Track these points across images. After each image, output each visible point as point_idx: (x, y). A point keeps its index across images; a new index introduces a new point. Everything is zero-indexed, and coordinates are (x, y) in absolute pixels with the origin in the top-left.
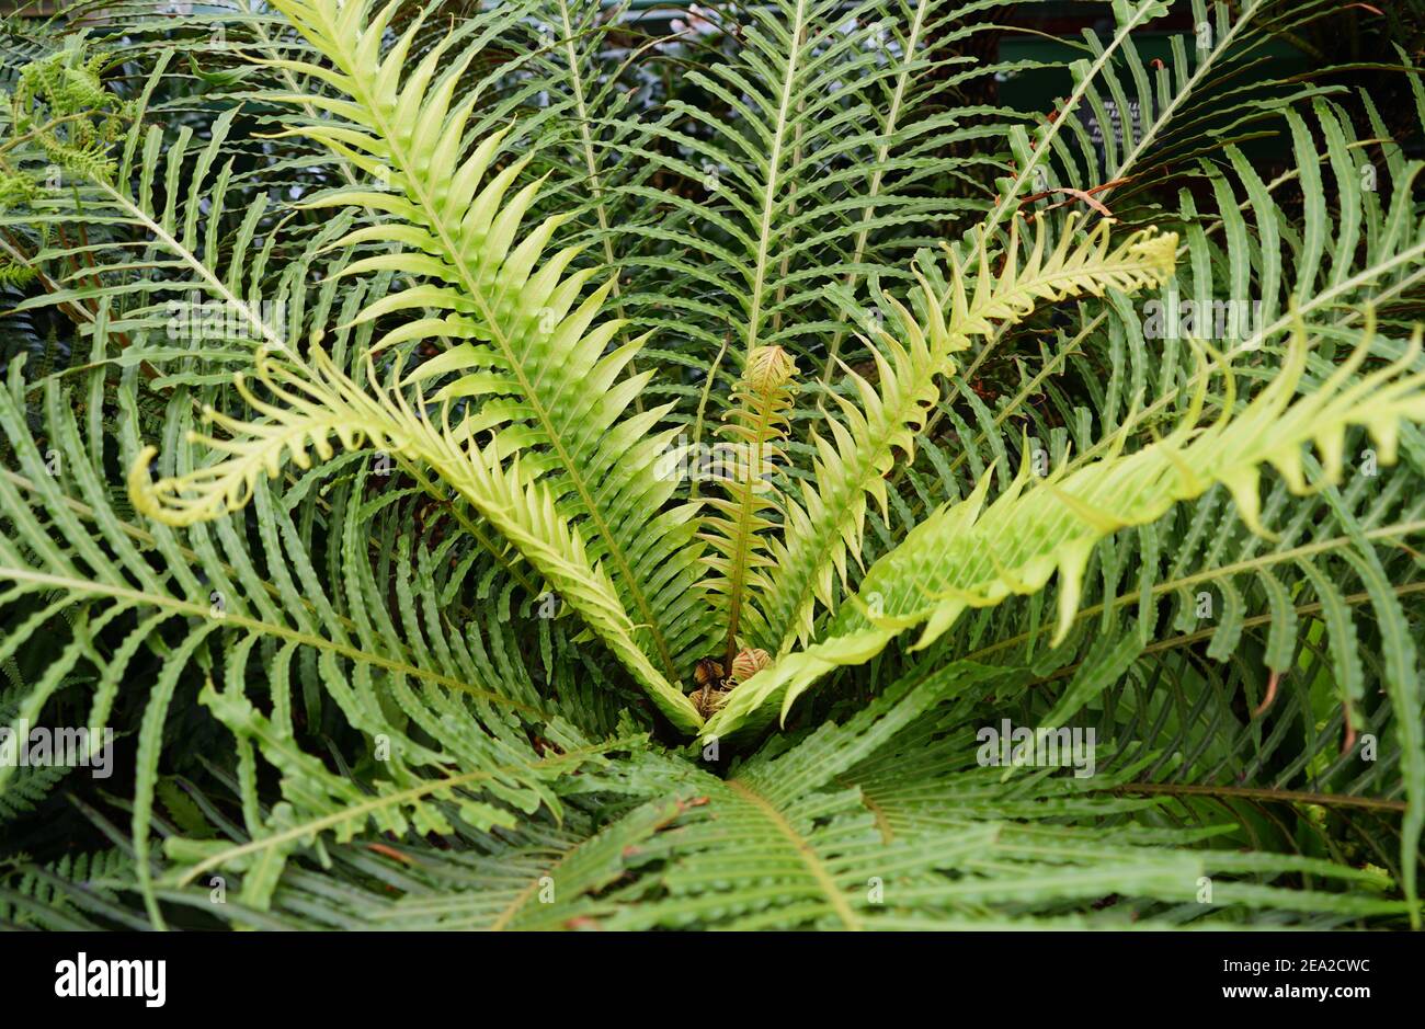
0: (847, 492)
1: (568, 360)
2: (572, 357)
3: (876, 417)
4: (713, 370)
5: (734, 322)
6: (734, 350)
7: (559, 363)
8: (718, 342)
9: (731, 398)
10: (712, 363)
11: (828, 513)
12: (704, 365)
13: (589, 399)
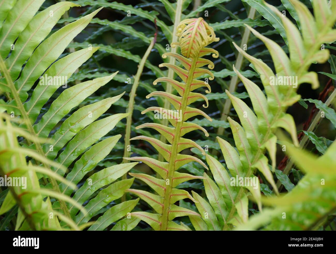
0: (259, 138)
1: (28, 28)
2: (32, 25)
3: (283, 69)
4: (143, 62)
5: (160, 23)
6: (160, 47)
7: (21, 28)
8: (146, 39)
9: (161, 65)
10: (142, 56)
11: (242, 158)
12: (136, 58)
13: (43, 62)
